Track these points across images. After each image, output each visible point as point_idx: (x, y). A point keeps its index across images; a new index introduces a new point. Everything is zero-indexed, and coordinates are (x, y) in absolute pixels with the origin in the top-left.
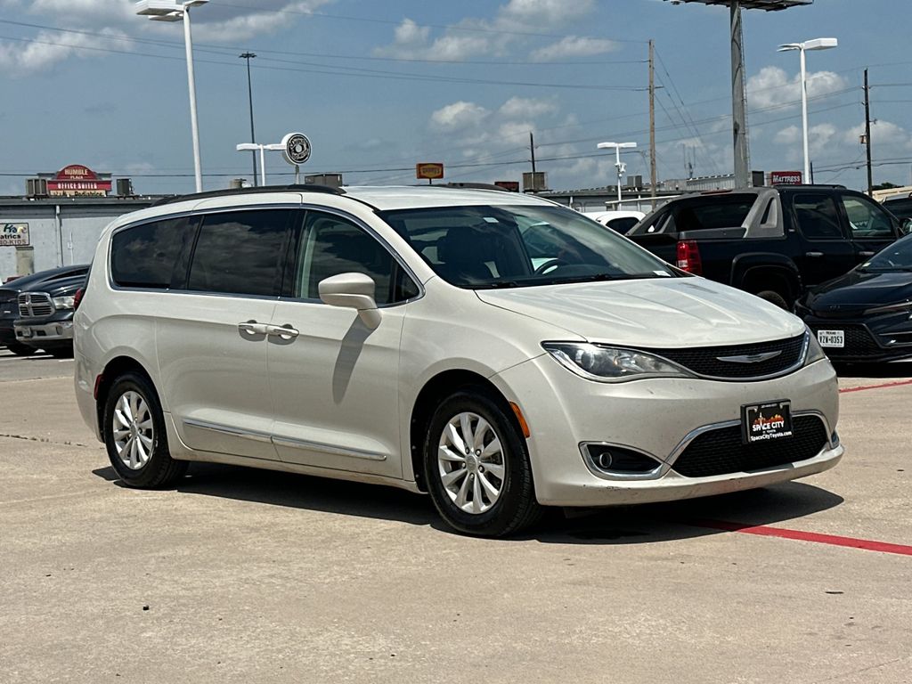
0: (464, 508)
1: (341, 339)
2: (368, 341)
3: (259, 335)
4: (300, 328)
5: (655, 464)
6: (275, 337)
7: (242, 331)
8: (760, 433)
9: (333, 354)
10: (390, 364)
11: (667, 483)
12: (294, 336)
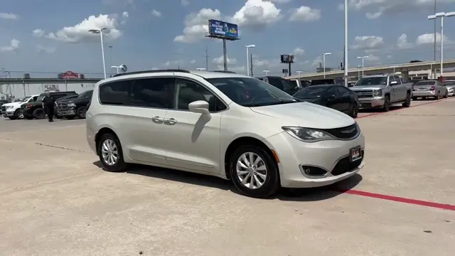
0: (246, 185)
1: (195, 123)
2: (206, 125)
3: (160, 122)
4: (177, 119)
5: (325, 172)
6: (167, 123)
7: (154, 120)
8: (354, 158)
9: (192, 129)
10: (216, 134)
11: (330, 179)
12: (175, 123)
